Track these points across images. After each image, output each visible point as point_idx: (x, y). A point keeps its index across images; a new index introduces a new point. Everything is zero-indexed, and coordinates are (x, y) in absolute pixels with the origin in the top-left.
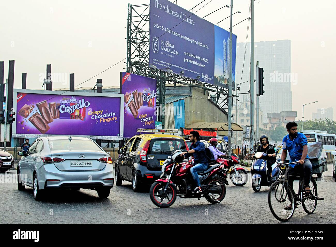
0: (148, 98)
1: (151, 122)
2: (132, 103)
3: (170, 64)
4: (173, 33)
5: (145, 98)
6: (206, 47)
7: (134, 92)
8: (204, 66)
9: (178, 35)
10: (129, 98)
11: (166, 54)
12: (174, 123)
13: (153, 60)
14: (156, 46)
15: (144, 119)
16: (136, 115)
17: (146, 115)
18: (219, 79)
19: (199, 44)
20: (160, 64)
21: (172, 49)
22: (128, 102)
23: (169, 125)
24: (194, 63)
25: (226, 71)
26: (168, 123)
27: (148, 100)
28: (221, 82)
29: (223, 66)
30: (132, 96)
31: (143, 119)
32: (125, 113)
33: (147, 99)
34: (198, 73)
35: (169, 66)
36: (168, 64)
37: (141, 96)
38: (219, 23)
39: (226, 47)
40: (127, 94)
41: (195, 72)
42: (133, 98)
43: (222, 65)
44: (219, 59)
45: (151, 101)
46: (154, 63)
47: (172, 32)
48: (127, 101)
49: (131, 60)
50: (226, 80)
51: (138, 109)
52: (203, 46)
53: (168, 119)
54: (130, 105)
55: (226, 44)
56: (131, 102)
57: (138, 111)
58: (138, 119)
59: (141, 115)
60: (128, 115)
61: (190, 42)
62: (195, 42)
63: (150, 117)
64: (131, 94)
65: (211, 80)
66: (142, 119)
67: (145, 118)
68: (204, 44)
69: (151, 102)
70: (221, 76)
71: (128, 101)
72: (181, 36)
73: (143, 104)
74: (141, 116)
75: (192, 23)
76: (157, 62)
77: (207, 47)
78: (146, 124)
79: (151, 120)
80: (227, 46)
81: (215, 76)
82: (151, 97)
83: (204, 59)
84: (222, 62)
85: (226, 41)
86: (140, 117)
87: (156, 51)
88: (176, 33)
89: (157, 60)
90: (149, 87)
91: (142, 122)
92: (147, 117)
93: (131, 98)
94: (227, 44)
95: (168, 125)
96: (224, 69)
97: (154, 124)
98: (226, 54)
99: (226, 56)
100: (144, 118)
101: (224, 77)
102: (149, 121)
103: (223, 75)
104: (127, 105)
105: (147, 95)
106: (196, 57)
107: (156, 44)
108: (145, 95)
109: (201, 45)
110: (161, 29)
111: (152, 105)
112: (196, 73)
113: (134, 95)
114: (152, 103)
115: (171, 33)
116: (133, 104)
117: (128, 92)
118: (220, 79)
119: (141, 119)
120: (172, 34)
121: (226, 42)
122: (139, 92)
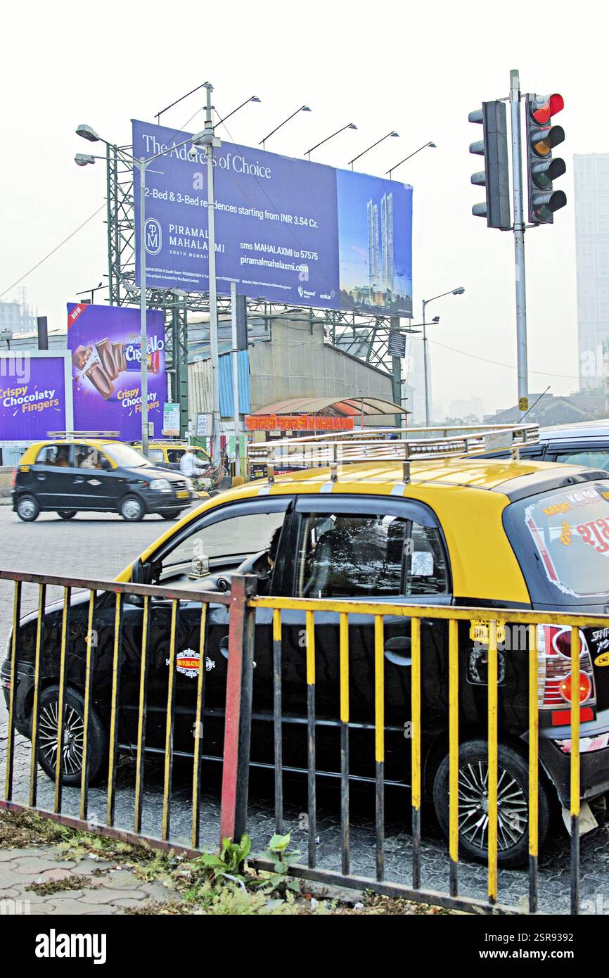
0: (140, 354)
1: (151, 406)
2: (95, 367)
3: (198, 275)
4: (206, 203)
5: (131, 354)
6: (308, 225)
7: (100, 343)
8: (304, 268)
9: (219, 206)
10: (86, 357)
11: (185, 254)
13: (148, 269)
14: (153, 238)
15: (132, 399)
16: (106, 391)
17: (136, 391)
18: (355, 295)
19: (287, 219)
20: (167, 278)
21: (202, 240)
22: (84, 366)
23: (201, 408)
24: (272, 264)
25: (380, 274)
26: (199, 405)
27: (140, 359)
28: (363, 301)
29: (368, 263)
30: (95, 352)
31: (129, 401)
32: (79, 389)
33: (137, 355)
34: (286, 288)
35: (196, 278)
36: (190, 274)
37: (119, 351)
38: (350, 162)
39: (377, 216)
40: (81, 348)
41: (277, 286)
42: (98, 358)
43: (365, 262)
44: (354, 248)
45: (149, 359)
46: (150, 276)
47: (200, 202)
48: (83, 363)
50: (381, 295)
51: (112, 379)
52: (299, 222)
53: (198, 397)
54: (90, 372)
55: (376, 211)
56: (93, 365)
57: (114, 383)
58: (114, 400)
59: (124, 391)
60: (85, 393)
61: (258, 218)
62: (275, 217)
63: (148, 394)
64: (91, 349)
65: (329, 298)
66: (125, 399)
67: (134, 397)
68: (301, 218)
69: (148, 362)
70: (360, 286)
71: (85, 363)
72: (228, 208)
73: (128, 367)
74: (123, 394)
75: (263, 173)
76: (159, 273)
77: (312, 223)
79: (150, 402)
80: (379, 213)
81: (341, 289)
83: (305, 253)
84: (364, 254)
85: (376, 201)
86: (121, 395)
87: (155, 249)
89: (157, 270)
91: (125, 406)
93: (94, 357)
94: (379, 209)
96: (373, 270)
97: (161, 408)
98: (377, 235)
99: (377, 239)
100: (130, 397)
101: (372, 289)
103: (369, 285)
104: (81, 373)
105: (137, 347)
106: (276, 251)
107: (154, 234)
108: (132, 347)
109: (293, 220)
110: (166, 199)
111: (151, 368)
112: (280, 286)
113: (100, 350)
114: (152, 364)
115: (198, 204)
116: (98, 369)
117: (84, 343)
118: (359, 295)
119: (123, 399)
120: (200, 207)
121: (376, 206)
122: (114, 343)
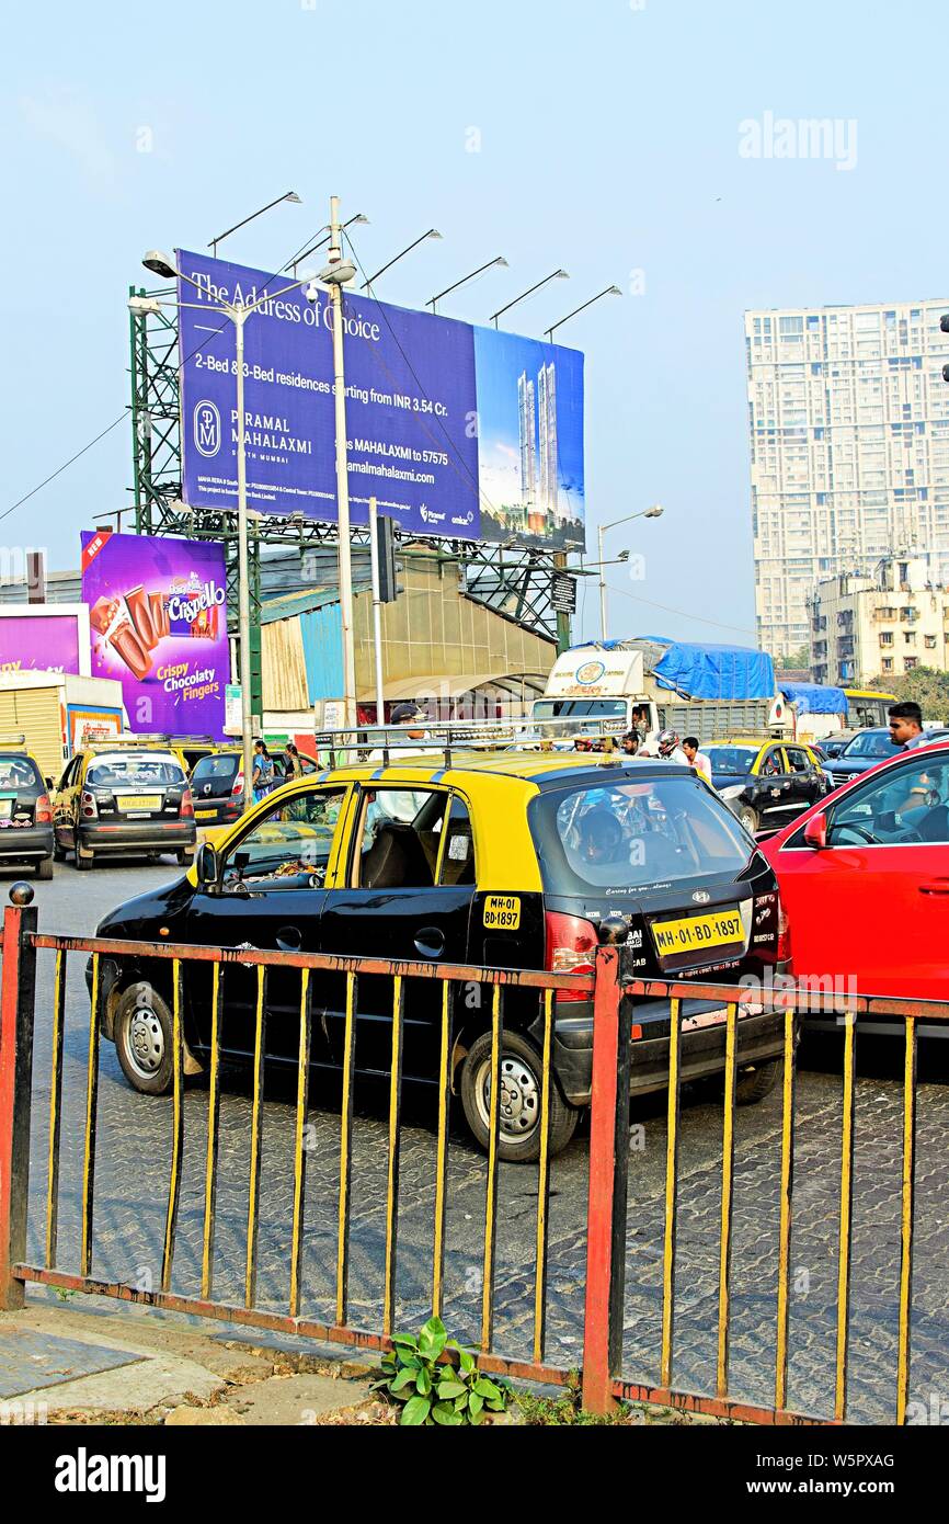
0: (190, 610)
1: (206, 690)
2: (123, 630)
3: (274, 488)
4: (283, 379)
5: (176, 611)
6: (434, 411)
8: (429, 478)
9: (302, 383)
10: (110, 615)
11: (254, 456)
12: (304, 685)
13: (201, 479)
14: (208, 431)
15: (178, 680)
16: (141, 666)
17: (185, 667)
18: (502, 519)
19: (402, 402)
20: (229, 492)
21: (279, 434)
22: (107, 628)
23: (281, 692)
24: (381, 471)
25: (538, 487)
26: (278, 688)
27: (190, 618)
28: (514, 528)
29: (520, 469)
30: (123, 608)
31: (174, 682)
32: (99, 664)
33: (187, 613)
34: (402, 507)
35: (272, 493)
36: (262, 487)
37: (158, 605)
38: (496, 316)
39: (532, 398)
40: (102, 601)
41: (390, 505)
42: (128, 615)
43: (515, 468)
44: (500, 446)
45: (203, 617)
46: (204, 489)
47: (275, 376)
48: (106, 624)
49: (153, 477)
50: (540, 519)
51: (149, 648)
52: (420, 406)
53: (277, 676)
54: (116, 638)
55: (531, 390)
56: (120, 627)
57: (152, 654)
58: (152, 681)
59: (166, 667)
60: (109, 671)
61: (360, 400)
62: (384, 399)
63: (202, 671)
64: (118, 602)
65: (465, 522)
66: (169, 680)
67: (181, 676)
68: (424, 401)
69: (202, 622)
70: (509, 505)
71: (109, 625)
72: (316, 386)
73: (172, 630)
74: (166, 671)
75: (368, 333)
76: (218, 486)
77: (440, 409)
78: (188, 697)
79: (205, 683)
80: (536, 393)
81: (482, 508)
82: (201, 604)
83: (429, 455)
84: (513, 455)
85: (532, 376)
86: (162, 674)
87: (210, 448)
88: (296, 376)
89: (214, 480)
90: (192, 574)
91: (168, 690)
92: (191, 672)
93: (122, 614)
94: (535, 388)
95: (278, 696)
96: (527, 479)
97: (222, 693)
98: (533, 426)
99: (533, 434)
100: (175, 677)
101: (526, 509)
102: (197, 686)
103: (522, 504)
104: (102, 640)
105: (186, 598)
106: (387, 451)
107: (210, 425)
108: (178, 600)
109: (412, 404)
110: (227, 371)
111: (206, 631)
112: (394, 505)
113: (130, 603)
114: (208, 625)
115: (272, 380)
116: (127, 633)
117: (106, 592)
118: (508, 518)
119: (165, 679)
120: (276, 385)
121: (531, 383)
122: (152, 593)
